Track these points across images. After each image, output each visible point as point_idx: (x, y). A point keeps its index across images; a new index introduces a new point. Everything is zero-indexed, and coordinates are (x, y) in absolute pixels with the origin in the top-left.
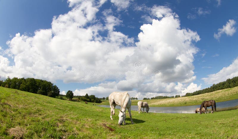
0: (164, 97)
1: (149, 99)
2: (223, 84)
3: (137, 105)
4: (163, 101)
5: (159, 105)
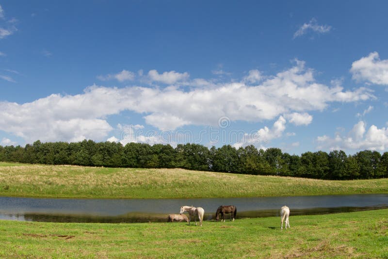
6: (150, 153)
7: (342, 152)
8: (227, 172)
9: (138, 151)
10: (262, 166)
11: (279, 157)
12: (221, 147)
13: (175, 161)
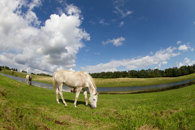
0: (47, 75)
1: (35, 74)
2: (98, 75)
3: (25, 78)
4: (46, 78)
5: (42, 81)
6: (120, 74)
7: (176, 67)
8: (143, 78)
9: (117, 74)
10: (153, 75)
11: (158, 71)
12: (141, 70)
13: (127, 76)
